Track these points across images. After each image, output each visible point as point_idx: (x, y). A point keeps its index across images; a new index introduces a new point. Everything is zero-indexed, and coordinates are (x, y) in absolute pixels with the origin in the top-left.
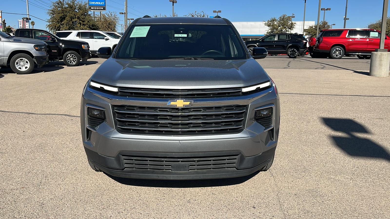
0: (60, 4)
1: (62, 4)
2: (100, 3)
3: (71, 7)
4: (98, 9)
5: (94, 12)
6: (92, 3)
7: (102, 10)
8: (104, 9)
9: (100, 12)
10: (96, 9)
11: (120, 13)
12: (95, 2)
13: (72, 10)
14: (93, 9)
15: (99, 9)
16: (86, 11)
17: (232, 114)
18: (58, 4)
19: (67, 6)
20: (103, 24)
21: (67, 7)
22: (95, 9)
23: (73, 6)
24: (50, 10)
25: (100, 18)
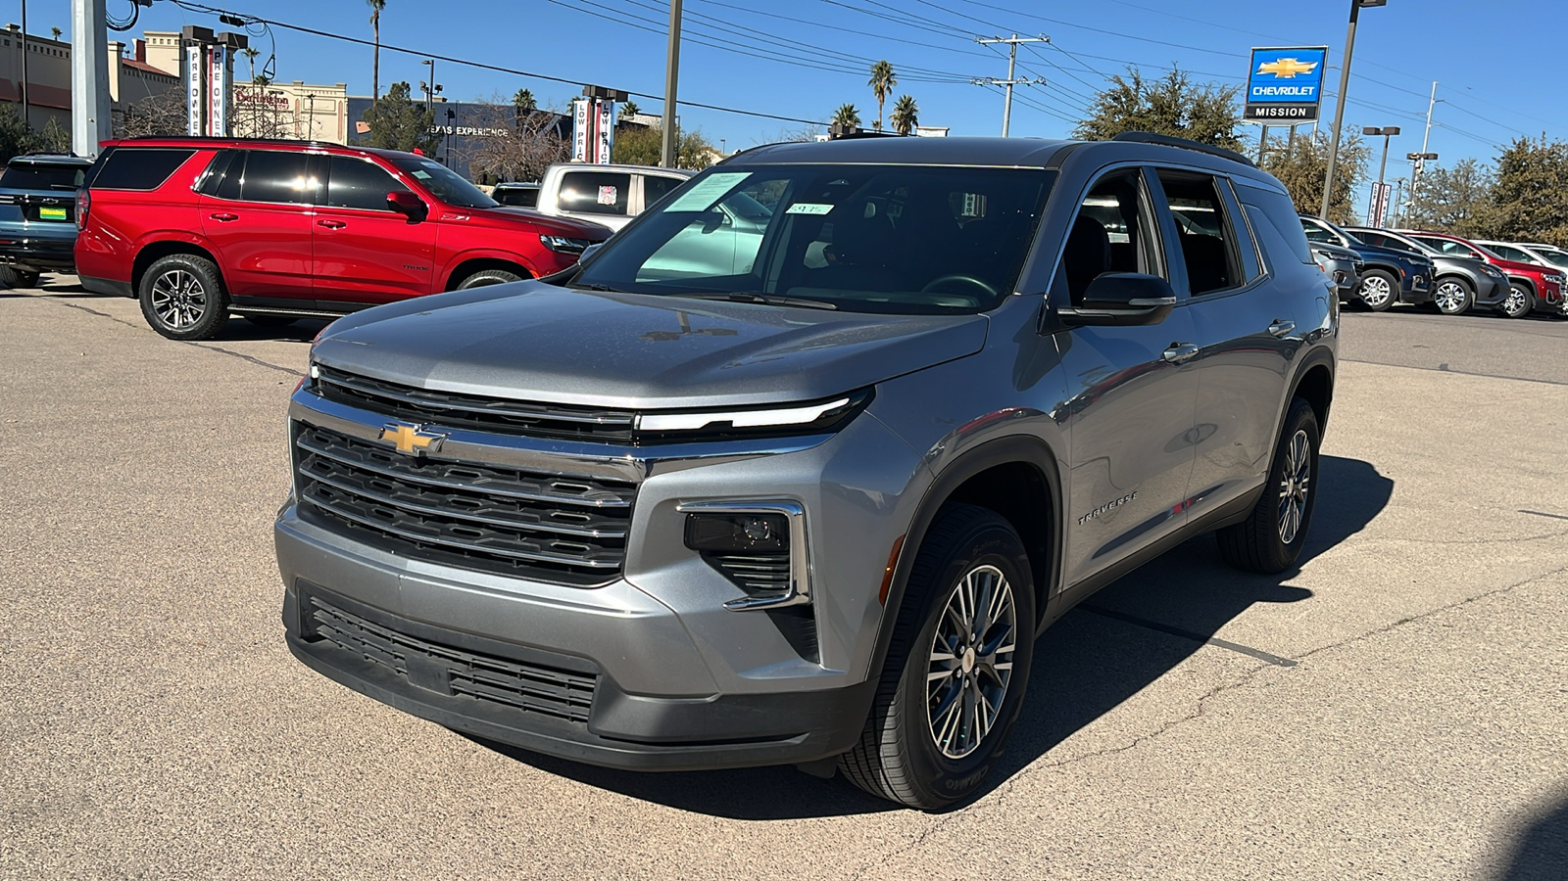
0: (1124, 100)
1: (1133, 100)
2: (1295, 91)
3: (1165, 109)
4: (1284, 117)
5: (1265, 127)
6: (1261, 91)
7: (1302, 117)
8: (1312, 114)
9: (1293, 127)
10: (1277, 117)
11: (1367, 131)
12: (1275, 89)
13: (1166, 120)
14: (1265, 117)
15: (1289, 117)
16: (1219, 126)
17: (581, 511)
18: (1115, 99)
19: (1149, 105)
20: (1293, 178)
21: (1150, 111)
22: (1270, 117)
23: (1170, 107)
24: (1086, 122)
25: (1288, 152)
